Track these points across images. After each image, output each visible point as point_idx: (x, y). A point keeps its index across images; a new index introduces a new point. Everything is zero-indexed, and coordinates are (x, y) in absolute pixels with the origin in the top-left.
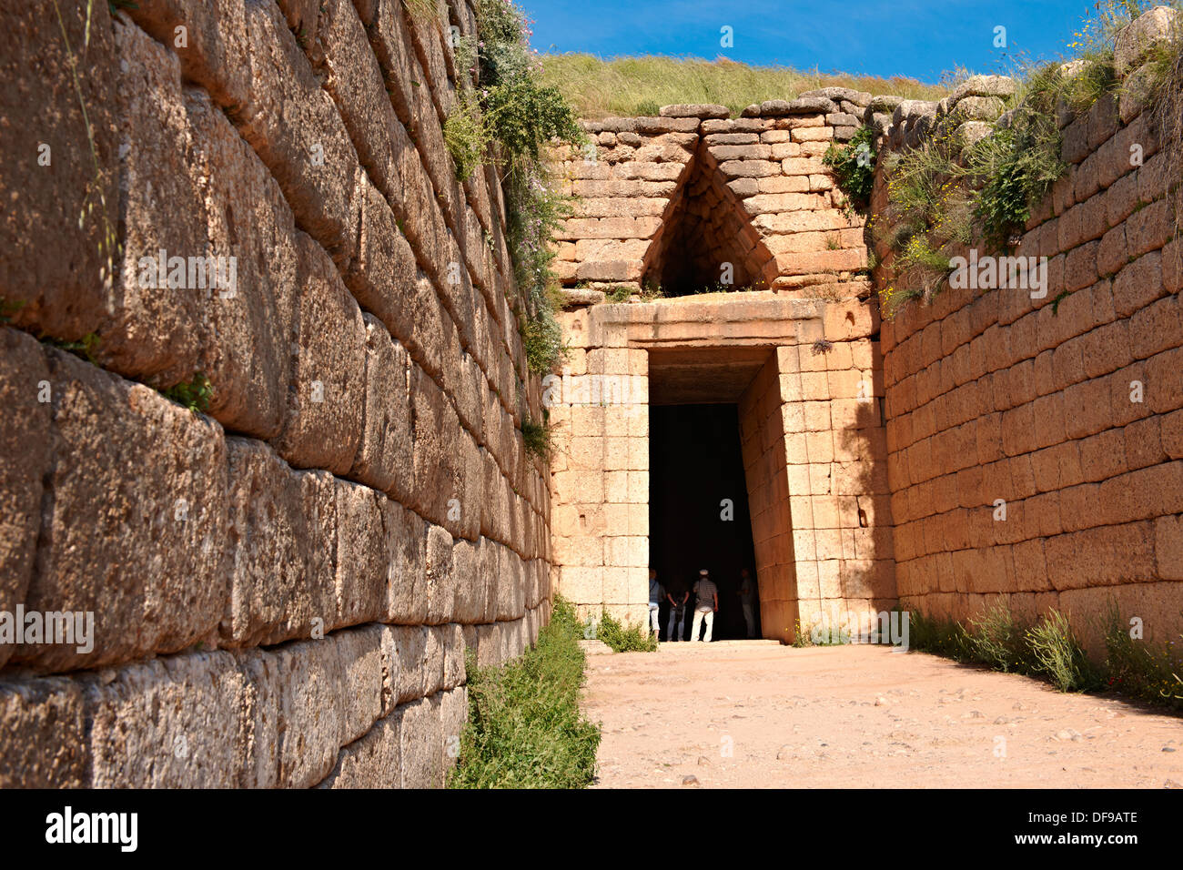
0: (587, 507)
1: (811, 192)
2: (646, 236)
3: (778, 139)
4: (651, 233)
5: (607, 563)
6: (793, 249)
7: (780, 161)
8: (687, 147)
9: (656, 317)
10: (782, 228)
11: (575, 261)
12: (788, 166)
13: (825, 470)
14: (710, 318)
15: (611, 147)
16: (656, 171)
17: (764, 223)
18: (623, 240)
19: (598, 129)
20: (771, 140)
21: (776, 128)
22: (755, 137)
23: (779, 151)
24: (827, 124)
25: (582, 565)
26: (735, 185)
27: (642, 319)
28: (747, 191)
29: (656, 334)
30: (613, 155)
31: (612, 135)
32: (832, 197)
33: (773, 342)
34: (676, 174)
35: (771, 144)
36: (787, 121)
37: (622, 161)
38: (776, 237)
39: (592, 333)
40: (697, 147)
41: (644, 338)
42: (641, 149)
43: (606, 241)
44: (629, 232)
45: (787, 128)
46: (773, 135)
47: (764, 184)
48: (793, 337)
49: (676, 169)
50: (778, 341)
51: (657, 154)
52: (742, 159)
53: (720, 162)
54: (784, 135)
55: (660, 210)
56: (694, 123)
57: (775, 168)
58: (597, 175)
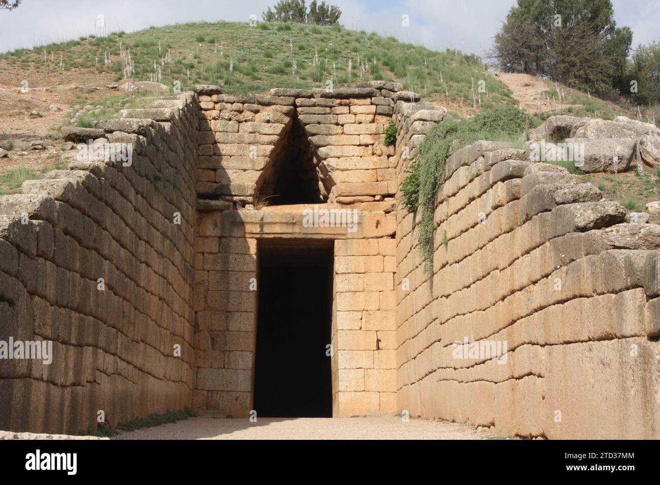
0: (215, 333)
1: (360, 145)
2: (259, 169)
3: (342, 112)
4: (262, 167)
5: (226, 366)
6: (347, 180)
7: (342, 125)
8: (286, 114)
9: (262, 219)
10: (342, 167)
11: (215, 182)
12: (347, 129)
13: (359, 315)
14: (294, 221)
15: (240, 112)
16: (267, 128)
17: (331, 164)
18: (245, 170)
19: (232, 101)
20: (338, 112)
21: (341, 105)
22: (328, 110)
23: (342, 119)
24: (372, 104)
25: (211, 367)
26: (314, 139)
27: (253, 220)
28: (322, 143)
29: (262, 230)
30: (241, 117)
31: (241, 105)
32: (373, 149)
33: (332, 237)
34: (279, 131)
35: (337, 114)
36: (347, 101)
37: (246, 121)
38: (338, 172)
39: (223, 228)
40: (293, 114)
41: (254, 232)
42: (258, 115)
43: (234, 171)
44: (249, 166)
45: (348, 105)
46: (340, 109)
47: (332, 139)
48: (344, 235)
49: (279, 128)
50: (336, 237)
51: (268, 118)
52: (319, 123)
53: (306, 124)
54: (346, 109)
55: (268, 153)
56: (291, 100)
57: (338, 129)
58: (230, 129)
